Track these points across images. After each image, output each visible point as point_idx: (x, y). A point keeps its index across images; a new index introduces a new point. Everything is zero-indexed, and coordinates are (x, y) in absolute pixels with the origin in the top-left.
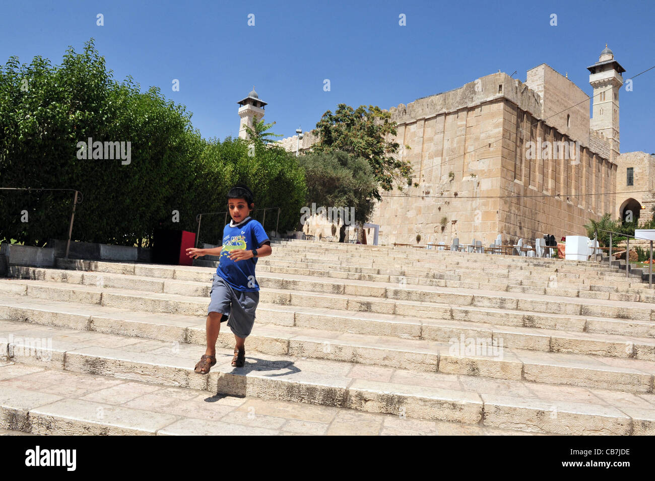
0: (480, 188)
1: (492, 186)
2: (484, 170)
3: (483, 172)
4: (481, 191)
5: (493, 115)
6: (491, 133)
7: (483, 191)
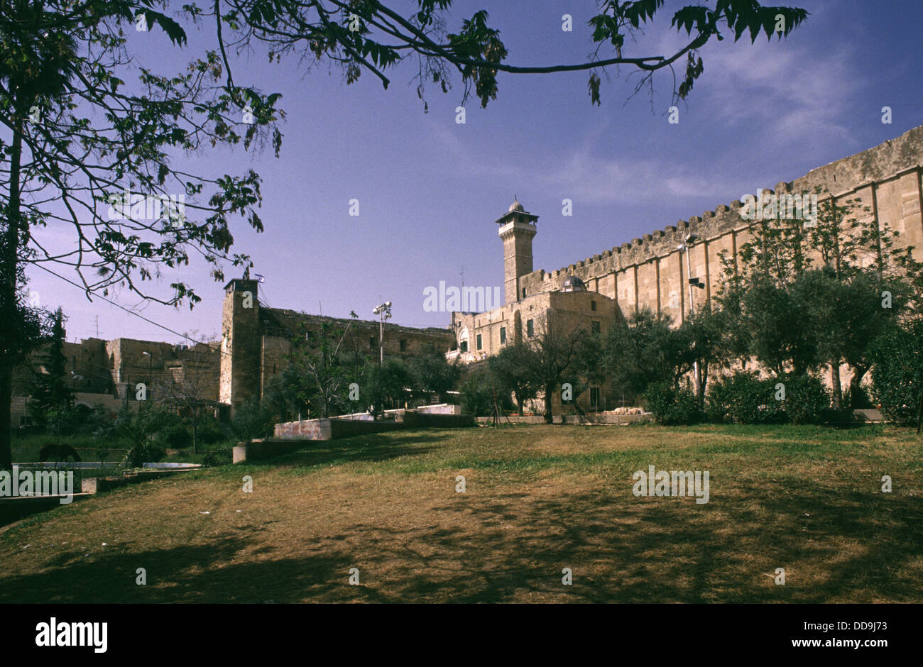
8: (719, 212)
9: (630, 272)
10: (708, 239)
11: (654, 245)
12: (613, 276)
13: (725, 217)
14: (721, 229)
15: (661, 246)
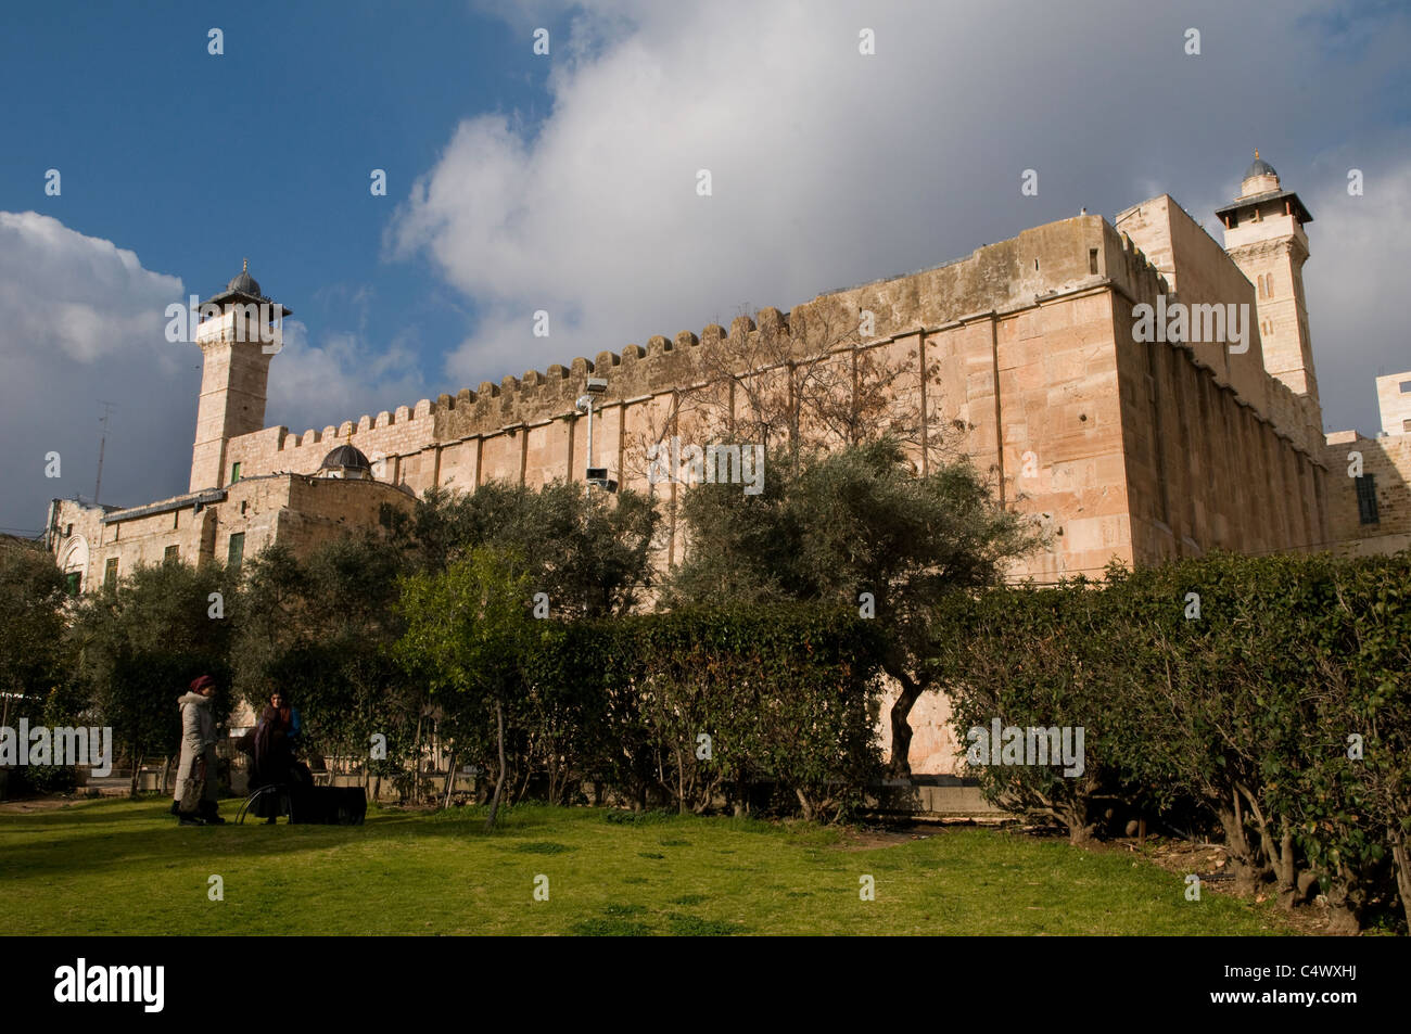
0: (1065, 547)
1: (1106, 541)
2: (1072, 494)
3: (1071, 499)
4: (1069, 555)
5: (1080, 336)
6: (1081, 385)
7: (1078, 555)
8: (652, 350)
9: (470, 450)
10: (627, 401)
11: (523, 399)
12: (433, 453)
13: (663, 360)
14: (653, 384)
15: (537, 403)
